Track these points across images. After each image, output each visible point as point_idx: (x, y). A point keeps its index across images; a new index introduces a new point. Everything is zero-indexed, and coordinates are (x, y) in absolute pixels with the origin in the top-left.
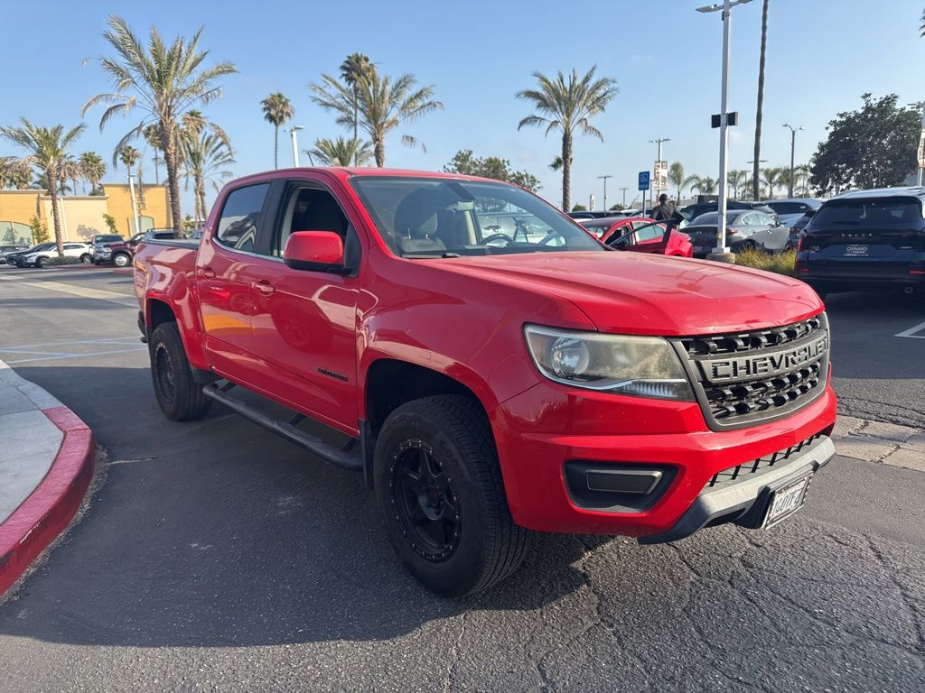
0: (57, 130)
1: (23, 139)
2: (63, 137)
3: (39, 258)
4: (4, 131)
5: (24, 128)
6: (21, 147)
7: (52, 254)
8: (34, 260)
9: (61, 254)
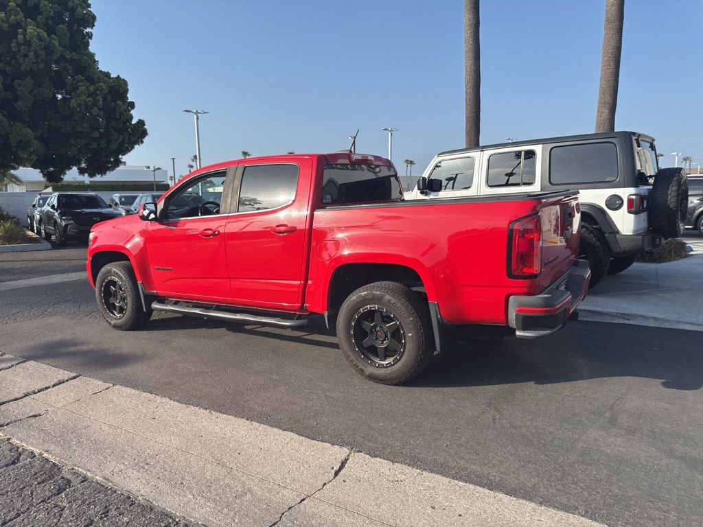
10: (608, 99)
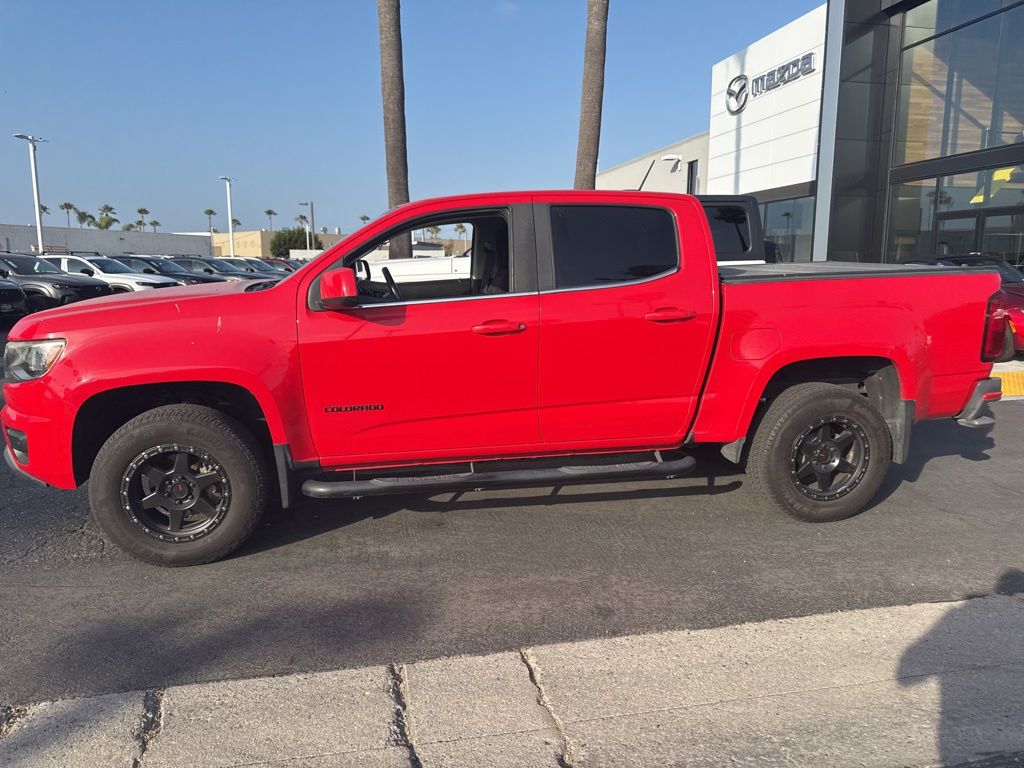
10: (592, 149)
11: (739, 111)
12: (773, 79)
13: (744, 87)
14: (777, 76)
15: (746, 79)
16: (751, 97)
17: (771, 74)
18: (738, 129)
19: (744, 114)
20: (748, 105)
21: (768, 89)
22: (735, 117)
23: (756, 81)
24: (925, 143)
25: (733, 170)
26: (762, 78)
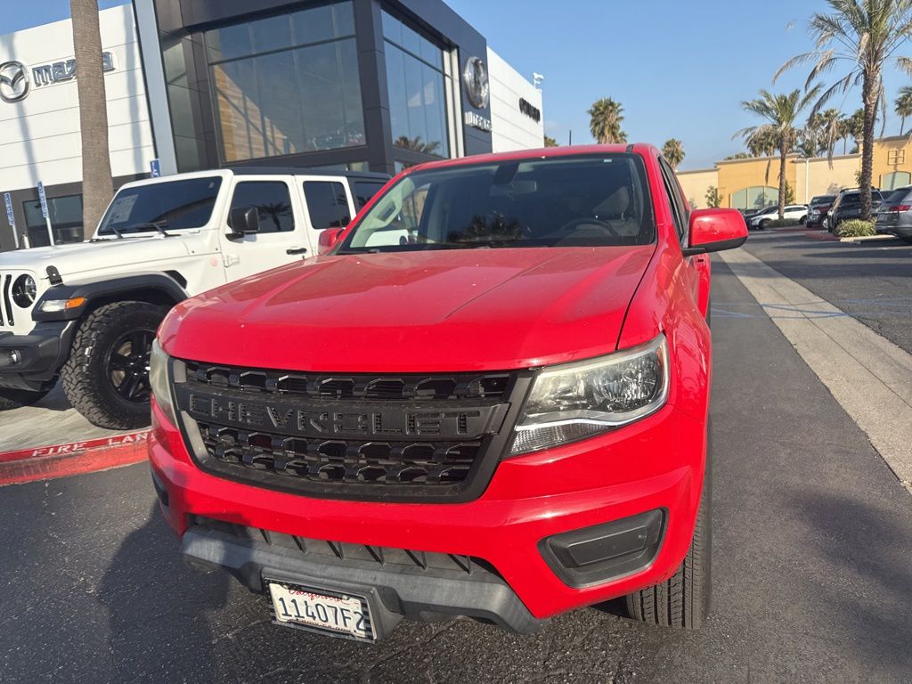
0: (795, 95)
1: (762, 109)
2: (800, 101)
3: (763, 221)
4: (748, 104)
5: (765, 99)
6: (761, 117)
7: (774, 216)
8: (757, 222)
9: (781, 217)
11: (19, 99)
12: (63, 71)
13: (21, 73)
14: (67, 70)
15: (21, 66)
16: (32, 86)
17: (59, 66)
18: (22, 117)
19: (25, 102)
20: (31, 94)
21: (56, 81)
22: (13, 106)
23: (38, 70)
24: (233, 145)
25: (24, 160)
26: (47, 69)
